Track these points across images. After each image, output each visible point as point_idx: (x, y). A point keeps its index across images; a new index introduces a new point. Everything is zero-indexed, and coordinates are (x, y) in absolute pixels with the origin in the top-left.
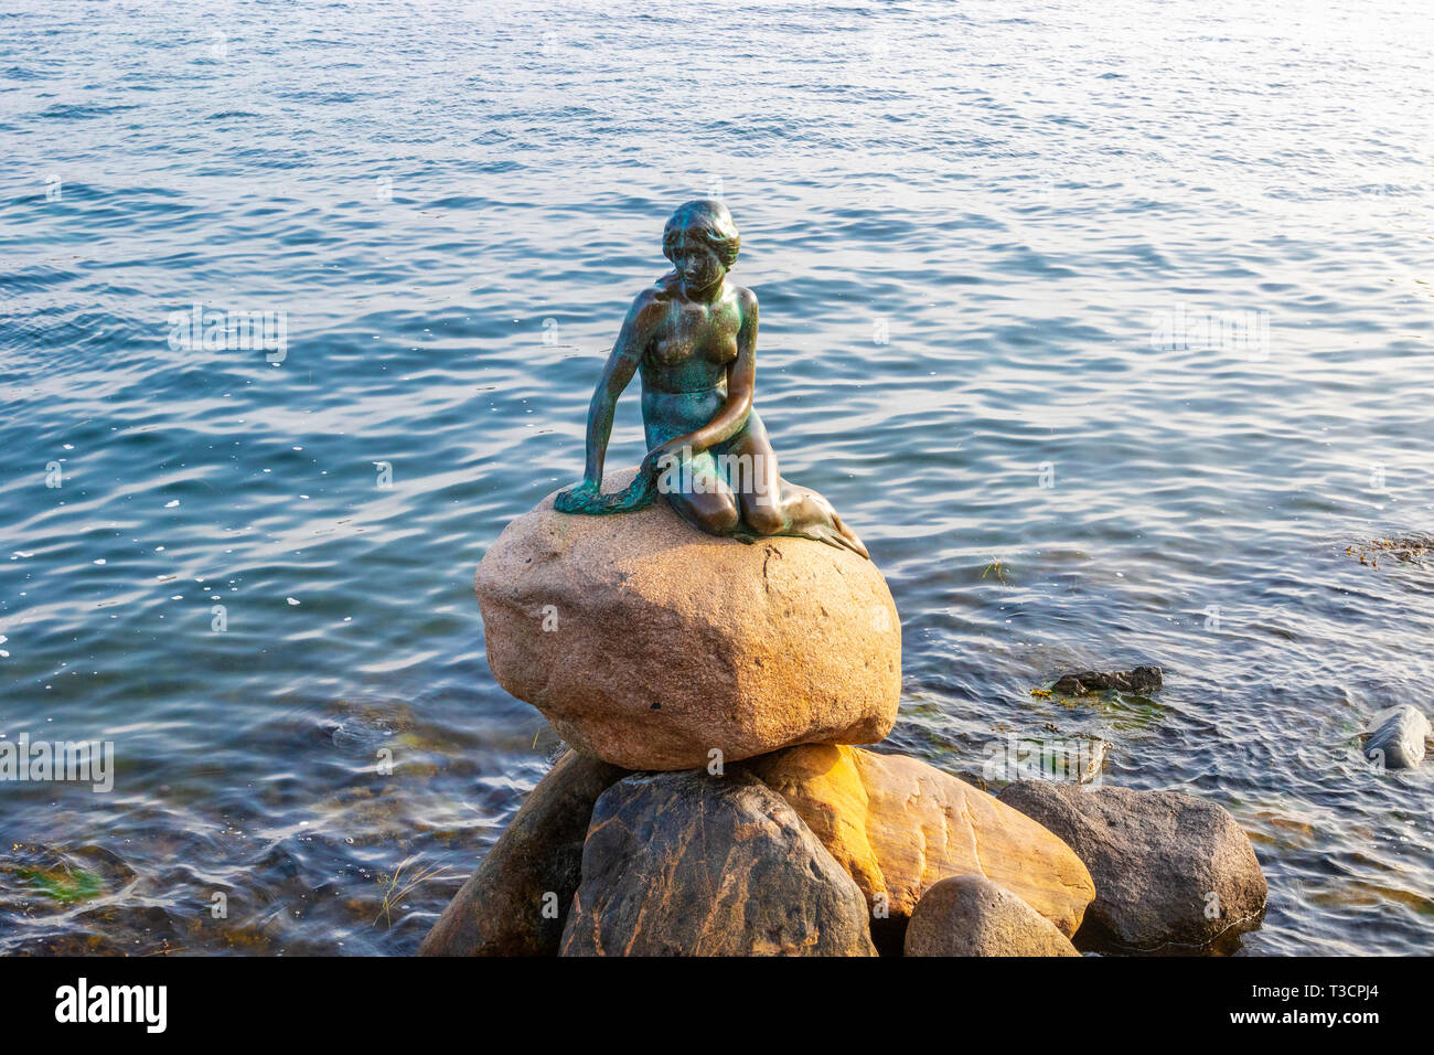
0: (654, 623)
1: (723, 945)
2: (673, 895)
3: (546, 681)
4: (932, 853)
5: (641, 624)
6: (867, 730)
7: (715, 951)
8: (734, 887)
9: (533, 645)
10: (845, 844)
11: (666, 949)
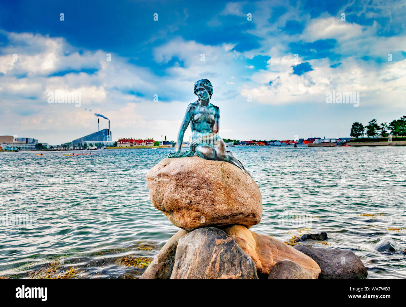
0: (189, 176)
1: (213, 276)
2: (198, 261)
3: (163, 200)
4: (275, 258)
5: (186, 177)
6: (254, 218)
7: (211, 278)
8: (216, 258)
9: (159, 189)
10: (249, 252)
11: (196, 277)
